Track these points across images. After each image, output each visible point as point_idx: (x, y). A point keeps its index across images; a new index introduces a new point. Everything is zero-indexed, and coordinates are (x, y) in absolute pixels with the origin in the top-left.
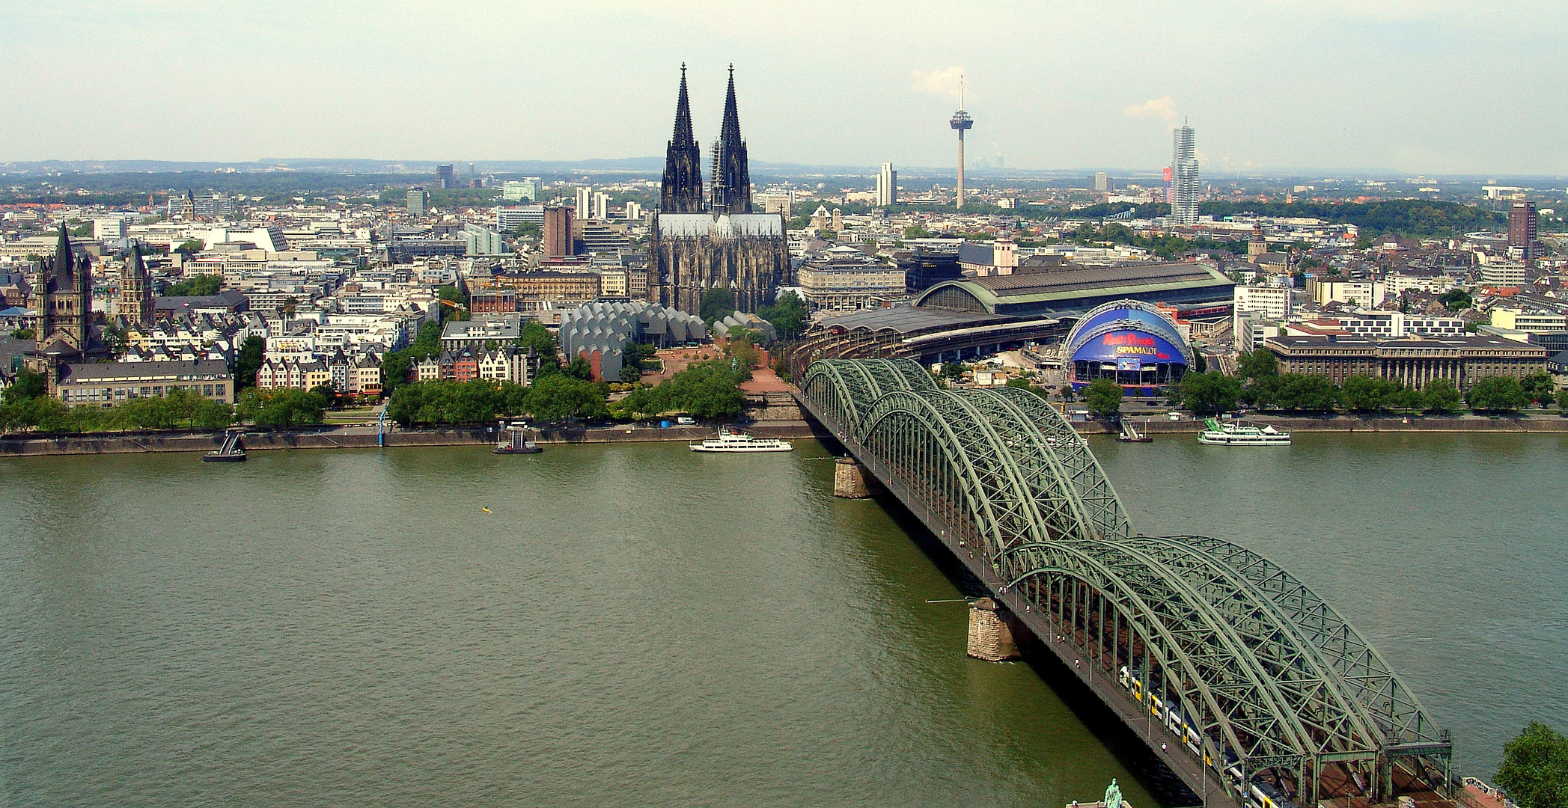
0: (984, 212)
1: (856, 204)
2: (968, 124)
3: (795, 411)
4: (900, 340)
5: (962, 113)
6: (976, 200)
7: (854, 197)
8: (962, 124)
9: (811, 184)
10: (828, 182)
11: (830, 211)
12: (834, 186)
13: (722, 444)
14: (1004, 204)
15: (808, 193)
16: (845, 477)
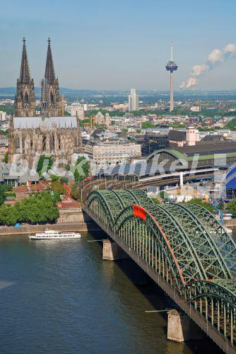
0: (183, 114)
1: (118, 110)
2: (175, 68)
3: (82, 217)
4: (137, 180)
5: (171, 62)
6: (179, 107)
7: (116, 107)
8: (172, 68)
9: (96, 101)
10: (104, 99)
11: (104, 114)
12: (107, 102)
13: (46, 235)
14: (194, 109)
15: (93, 105)
16: (108, 251)
